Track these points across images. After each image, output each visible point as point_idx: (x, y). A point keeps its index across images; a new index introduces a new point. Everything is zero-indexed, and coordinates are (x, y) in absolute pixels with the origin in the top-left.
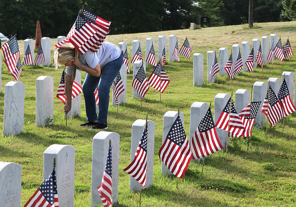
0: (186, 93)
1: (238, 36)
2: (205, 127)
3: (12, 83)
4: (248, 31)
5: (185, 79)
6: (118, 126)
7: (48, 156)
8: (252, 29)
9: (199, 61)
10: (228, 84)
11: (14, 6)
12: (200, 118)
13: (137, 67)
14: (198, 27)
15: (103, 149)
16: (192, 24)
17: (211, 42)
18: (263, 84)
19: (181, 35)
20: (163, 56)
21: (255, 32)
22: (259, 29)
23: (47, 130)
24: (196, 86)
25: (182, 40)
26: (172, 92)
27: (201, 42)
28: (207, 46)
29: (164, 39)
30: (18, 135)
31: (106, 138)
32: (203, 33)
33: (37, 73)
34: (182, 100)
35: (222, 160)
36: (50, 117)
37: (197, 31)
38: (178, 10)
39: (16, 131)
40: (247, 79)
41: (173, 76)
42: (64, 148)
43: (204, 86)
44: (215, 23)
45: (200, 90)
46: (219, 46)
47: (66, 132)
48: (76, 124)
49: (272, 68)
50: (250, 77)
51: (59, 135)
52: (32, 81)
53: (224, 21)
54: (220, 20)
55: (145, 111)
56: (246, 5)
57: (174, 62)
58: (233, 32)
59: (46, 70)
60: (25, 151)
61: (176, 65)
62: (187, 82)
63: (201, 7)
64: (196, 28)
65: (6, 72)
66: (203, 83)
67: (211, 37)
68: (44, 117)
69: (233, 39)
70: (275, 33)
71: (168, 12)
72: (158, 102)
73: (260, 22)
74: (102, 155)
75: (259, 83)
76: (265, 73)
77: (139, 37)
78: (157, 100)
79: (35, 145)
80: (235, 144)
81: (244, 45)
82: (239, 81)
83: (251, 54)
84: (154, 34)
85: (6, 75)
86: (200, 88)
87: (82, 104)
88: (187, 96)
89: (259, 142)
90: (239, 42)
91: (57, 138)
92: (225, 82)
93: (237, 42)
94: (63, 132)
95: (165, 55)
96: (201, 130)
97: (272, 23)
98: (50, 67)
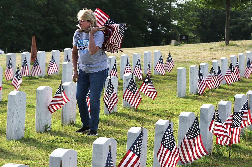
0: (170, 103)
1: (215, 53)
2: (193, 135)
3: (14, 92)
4: (224, 48)
5: (169, 91)
6: (110, 133)
7: (53, 159)
8: (228, 46)
9: (182, 75)
10: (208, 96)
11: (9, 23)
12: (188, 126)
13: (127, 79)
14: (178, 44)
15: (101, 153)
16: (173, 41)
17: (191, 58)
18: (243, 96)
19: (163, 50)
20: (148, 70)
21: (231, 49)
22: (234, 46)
23: (46, 135)
24: (179, 97)
25: (164, 55)
26: (158, 102)
27: (182, 57)
28: (188, 61)
29: (150, 54)
30: (19, 140)
31: (105, 143)
32: (183, 49)
33: (33, 84)
34: (167, 110)
35: (207, 165)
36: (48, 123)
37: (177, 47)
38: (158, 28)
39: (17, 136)
40: (225, 91)
41: (157, 88)
42: (67, 152)
43: (187, 97)
44: (192, 41)
45: (183, 101)
46: (198, 61)
47: (63, 138)
48: (72, 130)
49: (248, 82)
50: (228, 89)
51: (56, 140)
52: (29, 91)
53: (199, 38)
54: (196, 37)
55: (134, 119)
56: (220, 24)
57: (158, 75)
58: (211, 49)
59: (42, 81)
60: (27, 154)
61: (160, 78)
62: (170, 93)
63: (180, 25)
64: (176, 45)
65: (5, 82)
66: (186, 95)
67: (191, 53)
68: (43, 124)
69: (211, 55)
70: (249, 50)
71: (150, 29)
72: (145, 111)
73: (235, 40)
74: (101, 158)
75: (239, 96)
76: (241, 86)
77: (125, 52)
78: (145, 109)
79: (35, 149)
80: (218, 151)
81: (222, 61)
82: (218, 93)
83: (229, 69)
84: (138, 49)
85: (5, 85)
86: (183, 99)
87: (77, 112)
88: (171, 106)
89: (239, 149)
90: (216, 57)
91: (55, 143)
92: (205, 94)
93: (215, 58)
94: (61, 138)
95: (150, 69)
96: (189, 138)
97: (246, 41)
98: (44, 78)
